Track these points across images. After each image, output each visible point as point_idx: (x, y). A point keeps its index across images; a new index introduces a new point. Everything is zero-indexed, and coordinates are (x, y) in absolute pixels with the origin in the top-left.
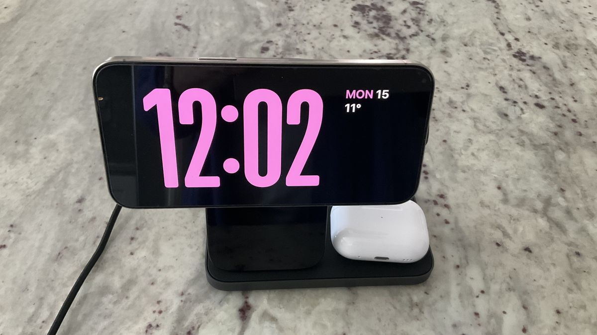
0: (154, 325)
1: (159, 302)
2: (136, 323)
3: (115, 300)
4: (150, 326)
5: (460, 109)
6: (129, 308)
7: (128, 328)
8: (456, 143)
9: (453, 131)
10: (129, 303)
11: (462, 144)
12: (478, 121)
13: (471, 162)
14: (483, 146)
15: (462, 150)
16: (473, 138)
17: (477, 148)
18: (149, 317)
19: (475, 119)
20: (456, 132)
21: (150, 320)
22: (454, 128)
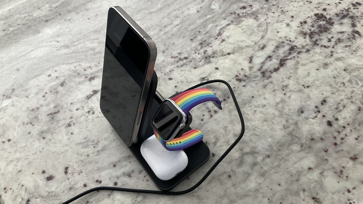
0: (91, 68)
1: (99, 63)
2: (89, 63)
4: (90, 67)
5: (284, 92)
6: (92, 58)
7: (85, 63)
8: (257, 101)
9: (264, 97)
10: (94, 57)
11: (258, 104)
12: (283, 103)
13: (249, 113)
14: (266, 112)
15: (254, 106)
16: (267, 106)
17: (262, 111)
18: (93, 65)
19: (283, 101)
20: (265, 98)
21: (92, 65)
22: (267, 96)
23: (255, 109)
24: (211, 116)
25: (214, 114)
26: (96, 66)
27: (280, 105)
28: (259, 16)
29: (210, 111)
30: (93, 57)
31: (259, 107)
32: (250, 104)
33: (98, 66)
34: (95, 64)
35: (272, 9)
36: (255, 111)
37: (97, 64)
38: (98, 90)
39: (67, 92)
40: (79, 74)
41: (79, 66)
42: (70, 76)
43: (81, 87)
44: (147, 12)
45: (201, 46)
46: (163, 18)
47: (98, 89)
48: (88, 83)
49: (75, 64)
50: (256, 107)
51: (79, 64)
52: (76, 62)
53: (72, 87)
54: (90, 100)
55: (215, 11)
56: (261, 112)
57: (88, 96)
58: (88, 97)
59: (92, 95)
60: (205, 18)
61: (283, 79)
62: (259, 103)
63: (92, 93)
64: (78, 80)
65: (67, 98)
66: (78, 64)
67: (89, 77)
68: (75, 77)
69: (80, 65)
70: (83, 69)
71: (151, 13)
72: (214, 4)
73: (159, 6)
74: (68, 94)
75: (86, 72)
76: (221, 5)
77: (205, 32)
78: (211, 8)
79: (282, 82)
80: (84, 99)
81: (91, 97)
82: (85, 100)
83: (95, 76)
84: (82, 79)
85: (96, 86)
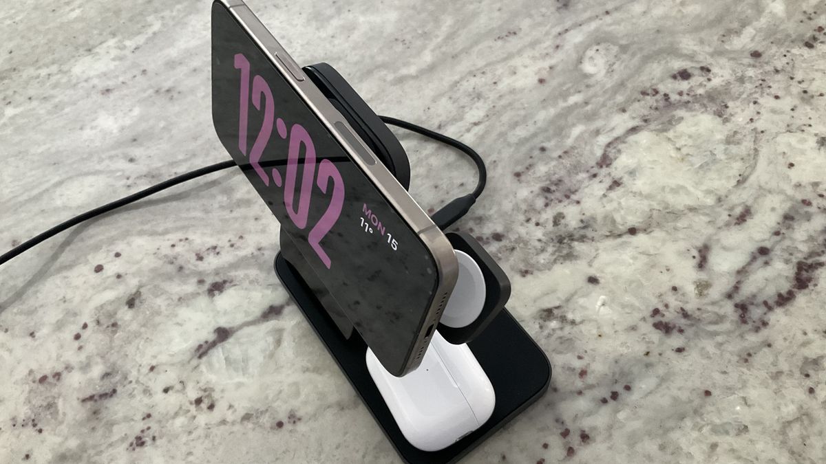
0: (217, 250)
1: (241, 237)
2: (212, 235)
3: (224, 205)
4: (215, 248)
5: (809, 383)
6: (221, 220)
7: (204, 234)
8: (719, 411)
9: (742, 395)
10: (227, 217)
11: (725, 420)
12: (806, 422)
13: (694, 450)
14: (748, 454)
15: (709, 427)
16: (754, 432)
17: (736, 446)
18: (223, 241)
19: (804, 416)
20: (744, 399)
21: (220, 244)
22: (753, 393)
23: (715, 439)
24: (571, 451)
25: (581, 445)
26: (232, 246)
27: (795, 432)
28: (730, 104)
29: (565, 434)
30: (226, 214)
31: (727, 433)
32: (699, 420)
33: (238, 248)
34: (230, 241)
35: (771, 84)
36: (714, 446)
37: (234, 240)
38: (230, 328)
39: (143, 330)
40: (181, 268)
41: (182, 243)
42: (156, 274)
43: (184, 313)
44: (390, 77)
45: (546, 198)
46: (435, 100)
47: (231, 325)
48: (203, 301)
49: (174, 237)
50: (715, 430)
51: (183, 237)
52: (177, 229)
53: (158, 313)
54: (204, 359)
55: (591, 81)
56: (733, 450)
57: (200, 346)
58: (201, 351)
59: (213, 344)
60: (562, 104)
61: (805, 334)
62: (727, 417)
63: (212, 337)
64: (177, 288)
65: (140, 347)
66: (180, 235)
67: (210, 281)
68: (169, 278)
69: (187, 239)
70: (194, 254)
71: (401, 80)
72: (591, 58)
73: (427, 57)
74: (145, 336)
75: (202, 266)
76: (614, 63)
77: (559, 152)
78: (581, 70)
79: (804, 344)
80: (187, 357)
81: (210, 352)
82: (191, 359)
83: (226, 279)
84: (190, 287)
85: (225, 313)
